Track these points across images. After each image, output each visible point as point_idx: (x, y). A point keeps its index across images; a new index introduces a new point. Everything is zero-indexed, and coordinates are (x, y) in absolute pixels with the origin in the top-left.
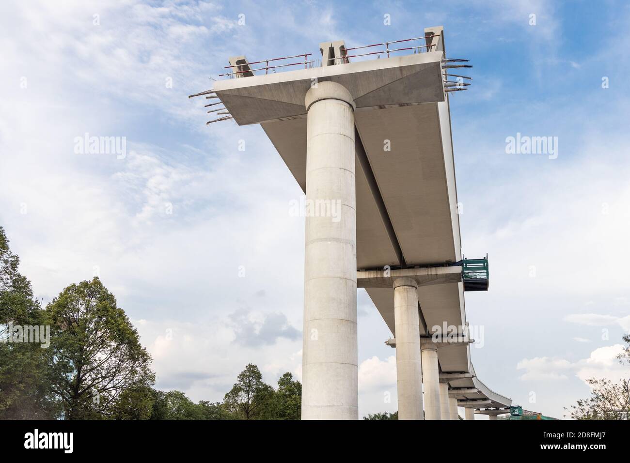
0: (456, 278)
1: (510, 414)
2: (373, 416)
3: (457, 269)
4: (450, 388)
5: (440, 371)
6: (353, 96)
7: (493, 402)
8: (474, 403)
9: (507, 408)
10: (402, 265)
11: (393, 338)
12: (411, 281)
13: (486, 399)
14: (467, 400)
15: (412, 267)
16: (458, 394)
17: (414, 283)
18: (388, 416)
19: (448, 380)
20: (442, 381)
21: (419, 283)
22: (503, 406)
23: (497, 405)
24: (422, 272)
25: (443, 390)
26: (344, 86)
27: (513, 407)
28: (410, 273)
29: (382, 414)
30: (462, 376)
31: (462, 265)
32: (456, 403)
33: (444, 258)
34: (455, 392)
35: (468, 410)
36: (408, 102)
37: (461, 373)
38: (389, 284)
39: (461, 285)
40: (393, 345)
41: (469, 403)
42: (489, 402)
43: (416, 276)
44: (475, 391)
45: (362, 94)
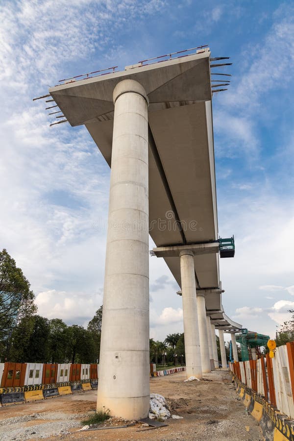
0: (216, 250)
1: (241, 333)
2: (171, 335)
3: (216, 245)
4: (211, 319)
5: (207, 310)
6: (146, 90)
7: (233, 327)
8: (223, 327)
9: (240, 330)
10: (185, 243)
11: (180, 290)
12: (190, 252)
13: (229, 325)
14: (220, 325)
15: (191, 244)
16: (215, 322)
17: (192, 253)
18: (179, 335)
19: (210, 314)
20: (207, 315)
21: (194, 253)
22: (237, 328)
23: (235, 328)
24: (196, 247)
25: (208, 320)
26: (140, 83)
27: (243, 329)
28: (189, 247)
29: (176, 334)
30: (217, 312)
31: (219, 242)
32: (214, 327)
33: (208, 238)
34: (214, 321)
35: (220, 331)
36: (186, 100)
37: (217, 310)
38: (177, 254)
39: (218, 255)
40: (181, 294)
41: (221, 327)
42: (231, 326)
43: (193, 249)
44: (224, 320)
45: (152, 89)
